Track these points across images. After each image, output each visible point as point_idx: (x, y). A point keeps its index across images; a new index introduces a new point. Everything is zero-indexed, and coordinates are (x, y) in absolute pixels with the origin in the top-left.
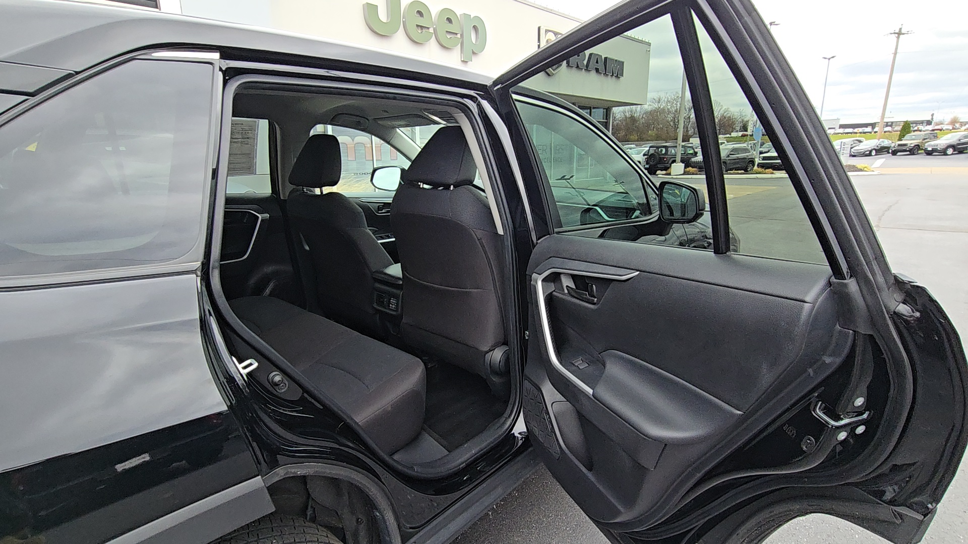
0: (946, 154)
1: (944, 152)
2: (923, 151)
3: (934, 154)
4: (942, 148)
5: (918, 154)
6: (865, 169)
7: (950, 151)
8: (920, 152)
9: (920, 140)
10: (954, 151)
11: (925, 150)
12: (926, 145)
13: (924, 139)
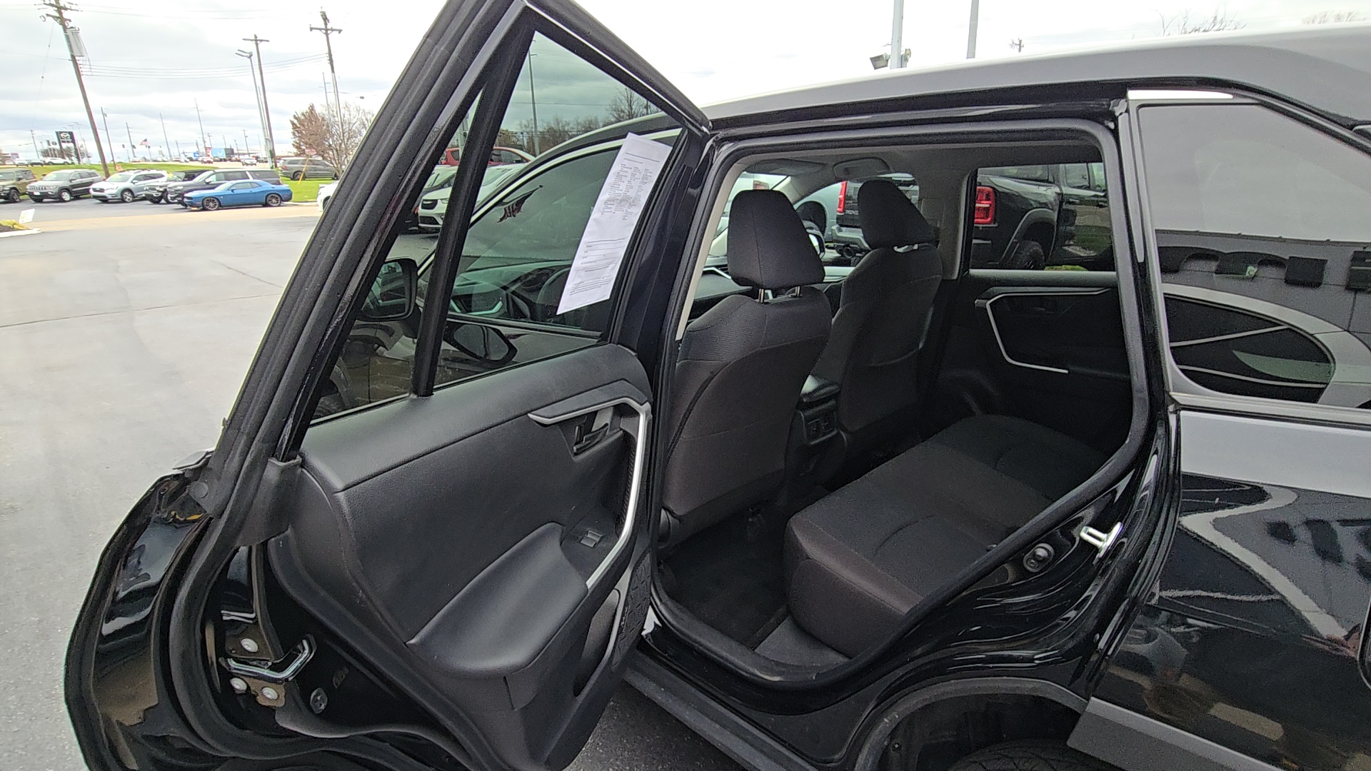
0: (64, 201)
1: (58, 198)
2: (26, 197)
3: (45, 200)
4: (54, 191)
5: (21, 201)
6: (16, 226)
7: (66, 196)
8: (21, 197)
9: (12, 180)
10: (71, 196)
11: (31, 195)
12: (28, 187)
13: (19, 179)
